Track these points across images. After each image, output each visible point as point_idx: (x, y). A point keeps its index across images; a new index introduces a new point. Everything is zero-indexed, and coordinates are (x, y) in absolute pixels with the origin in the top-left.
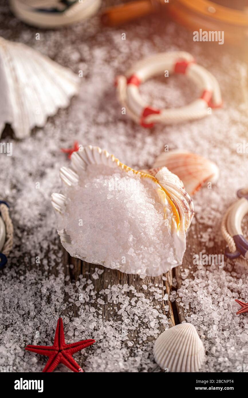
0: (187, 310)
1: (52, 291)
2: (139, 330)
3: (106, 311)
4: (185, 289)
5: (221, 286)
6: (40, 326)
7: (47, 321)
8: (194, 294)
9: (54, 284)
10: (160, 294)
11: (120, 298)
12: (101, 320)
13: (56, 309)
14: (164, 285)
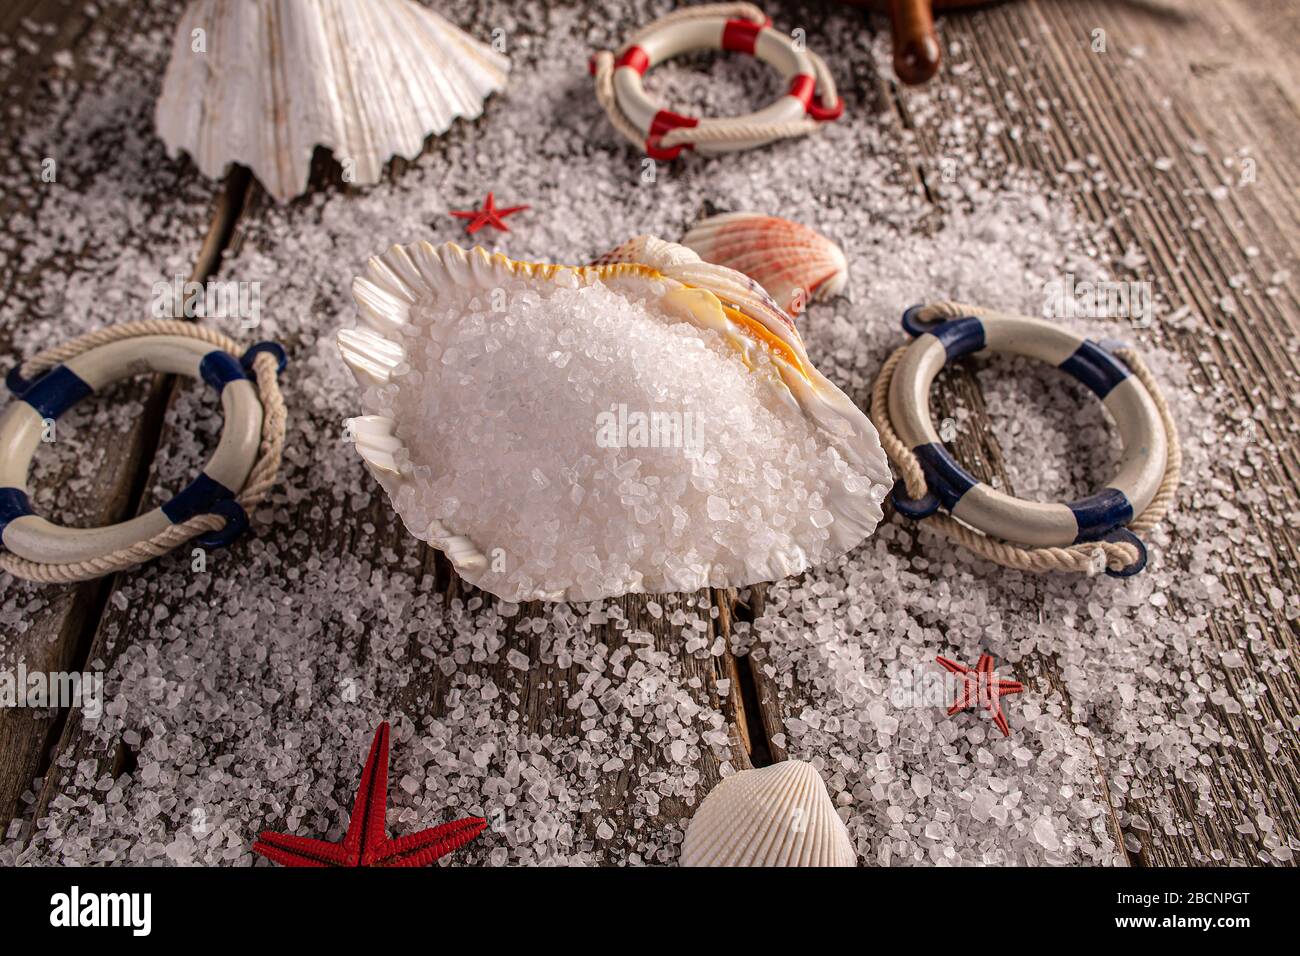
0: (787, 689)
1: (375, 618)
2: (635, 771)
3: (534, 695)
4: (777, 617)
5: (885, 605)
6: (319, 750)
7: (344, 729)
8: (808, 636)
9: (384, 598)
10: (701, 636)
11: (577, 648)
12: (515, 728)
13: (378, 683)
14: (714, 602)
